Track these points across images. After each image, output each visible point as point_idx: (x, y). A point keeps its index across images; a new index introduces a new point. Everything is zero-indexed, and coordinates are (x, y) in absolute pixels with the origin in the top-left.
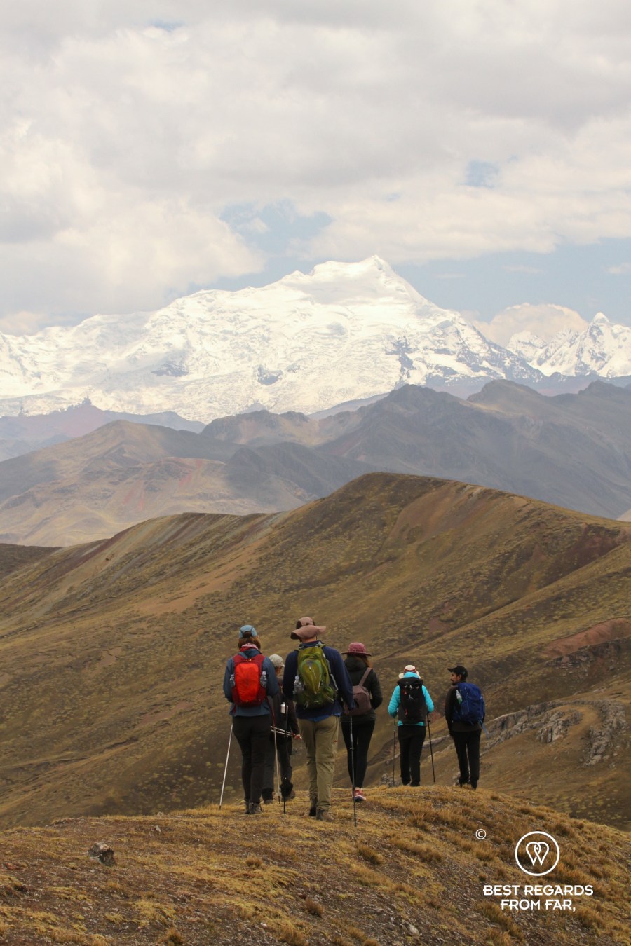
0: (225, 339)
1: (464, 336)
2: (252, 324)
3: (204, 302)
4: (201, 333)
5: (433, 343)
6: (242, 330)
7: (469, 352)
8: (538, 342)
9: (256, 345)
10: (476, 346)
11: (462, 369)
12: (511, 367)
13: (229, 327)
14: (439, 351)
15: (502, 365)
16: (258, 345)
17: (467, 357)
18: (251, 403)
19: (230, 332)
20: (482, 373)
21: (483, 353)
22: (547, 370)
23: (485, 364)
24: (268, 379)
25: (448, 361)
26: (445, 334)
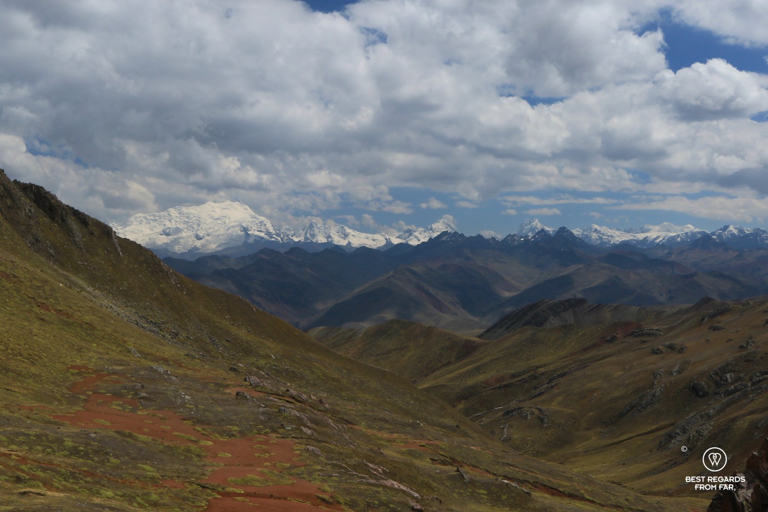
0: (184, 224)
1: (267, 226)
2: (194, 219)
3: (177, 210)
4: (176, 221)
5: (257, 228)
6: (191, 221)
7: (269, 232)
8: (292, 229)
9: (195, 226)
10: (271, 230)
11: (267, 237)
12: (283, 238)
13: (186, 220)
14: (259, 231)
15: (280, 236)
16: (196, 226)
17: (268, 233)
18: (193, 246)
19: (186, 221)
20: (273, 239)
21: (274, 232)
22: (296, 240)
23: (274, 236)
24: (199, 238)
25: (262, 234)
26: (261, 225)
